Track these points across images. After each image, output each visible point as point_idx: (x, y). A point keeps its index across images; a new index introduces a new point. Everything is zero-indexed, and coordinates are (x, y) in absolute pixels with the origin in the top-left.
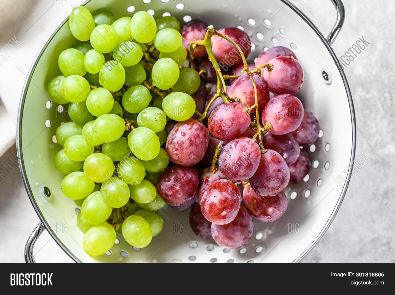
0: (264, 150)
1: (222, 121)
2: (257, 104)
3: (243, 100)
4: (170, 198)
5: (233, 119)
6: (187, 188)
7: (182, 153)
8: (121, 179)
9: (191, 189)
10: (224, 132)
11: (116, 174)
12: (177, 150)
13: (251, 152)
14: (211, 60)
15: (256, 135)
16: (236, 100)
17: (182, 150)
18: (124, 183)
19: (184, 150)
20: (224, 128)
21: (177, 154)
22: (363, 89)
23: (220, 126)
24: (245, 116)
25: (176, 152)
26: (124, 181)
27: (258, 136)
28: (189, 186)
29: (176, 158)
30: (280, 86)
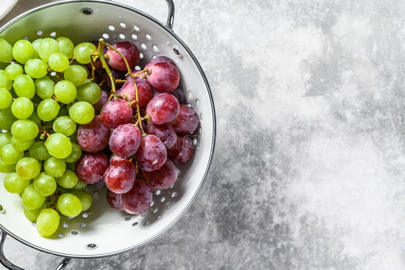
0: (144, 134)
1: (109, 113)
2: (137, 100)
3: (129, 97)
4: (84, 178)
5: (118, 111)
6: (97, 169)
7: (89, 141)
8: (47, 174)
9: (100, 170)
10: (112, 120)
11: (42, 170)
12: (84, 139)
13: (133, 132)
14: (104, 67)
15: (137, 123)
16: (124, 98)
17: (89, 138)
18: (50, 177)
19: (90, 138)
20: (111, 118)
21: (85, 143)
22: (380, 112)
23: (108, 117)
24: (127, 108)
25: (84, 141)
26: (50, 175)
27: (139, 123)
28: (98, 168)
29: (85, 146)
30: (158, 85)
